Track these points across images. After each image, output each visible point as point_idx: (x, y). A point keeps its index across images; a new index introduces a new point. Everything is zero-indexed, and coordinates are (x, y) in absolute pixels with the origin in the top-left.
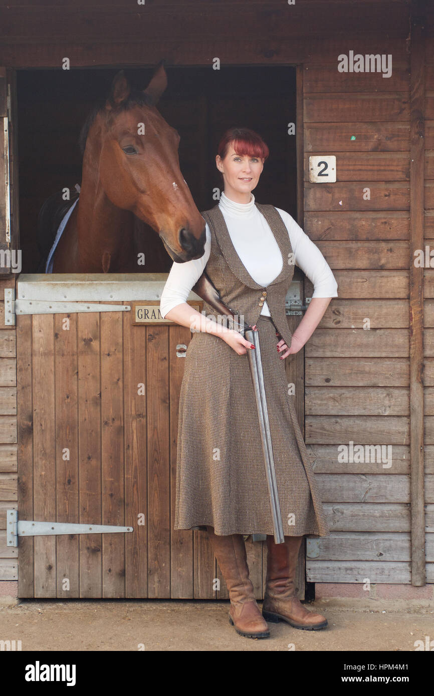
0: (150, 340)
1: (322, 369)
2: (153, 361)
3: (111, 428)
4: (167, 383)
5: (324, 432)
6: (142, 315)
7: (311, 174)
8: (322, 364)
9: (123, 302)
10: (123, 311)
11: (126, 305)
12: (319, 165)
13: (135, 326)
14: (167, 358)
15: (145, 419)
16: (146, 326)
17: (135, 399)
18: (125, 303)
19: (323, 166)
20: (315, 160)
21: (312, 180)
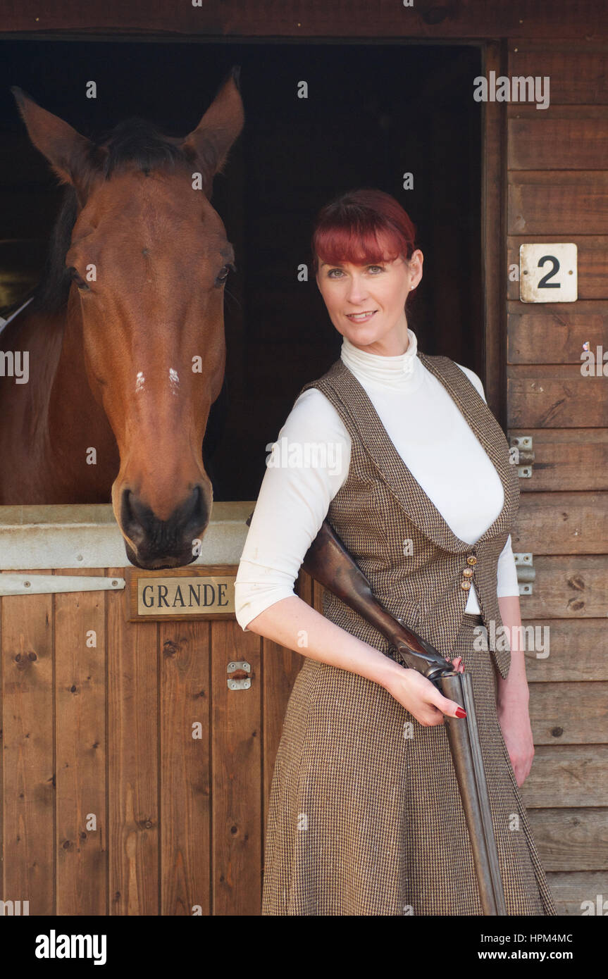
0: (168, 654)
1: (544, 708)
2: (174, 700)
3: (79, 854)
4: (207, 750)
5: (549, 845)
6: (152, 599)
7: (525, 284)
8: (544, 696)
9: (106, 569)
10: (106, 591)
11: (115, 575)
12: (541, 264)
13: (133, 623)
14: (207, 692)
15: (156, 831)
16: (159, 623)
17: (133, 787)
18: (111, 572)
19: (549, 266)
20: (532, 253)
21: (525, 296)
